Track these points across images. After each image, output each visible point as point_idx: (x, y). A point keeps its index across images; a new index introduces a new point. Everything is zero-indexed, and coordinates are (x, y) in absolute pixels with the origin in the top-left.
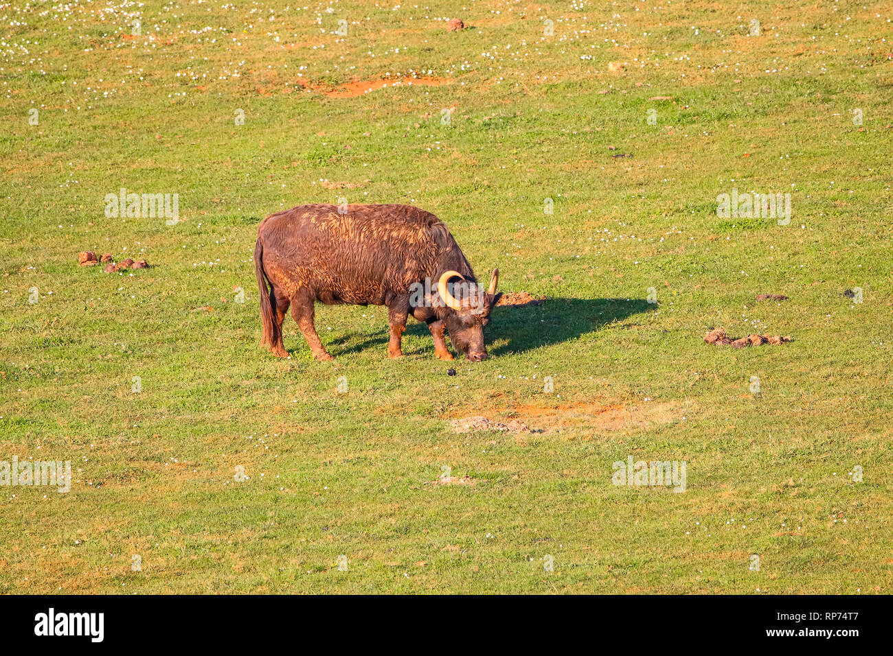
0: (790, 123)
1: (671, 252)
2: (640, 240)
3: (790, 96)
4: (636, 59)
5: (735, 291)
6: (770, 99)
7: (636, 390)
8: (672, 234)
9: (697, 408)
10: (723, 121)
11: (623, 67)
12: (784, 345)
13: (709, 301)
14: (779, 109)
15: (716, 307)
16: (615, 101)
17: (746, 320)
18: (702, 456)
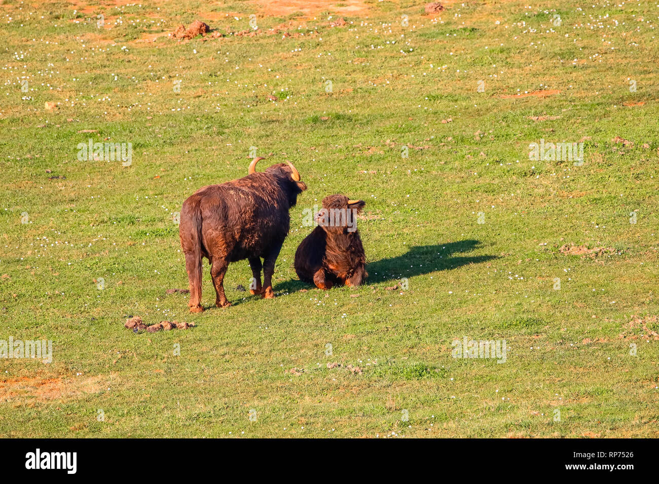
0: (192, 151)
1: (97, 255)
2: (72, 245)
3: (191, 129)
4: (67, 100)
5: (149, 287)
6: (175, 132)
7: (70, 367)
8: (98, 241)
9: (120, 380)
10: (138, 150)
11: (57, 106)
12: (189, 330)
13: (128, 295)
14: (183, 141)
15: (134, 299)
16: (50, 133)
17: (158, 310)
18: (123, 420)
